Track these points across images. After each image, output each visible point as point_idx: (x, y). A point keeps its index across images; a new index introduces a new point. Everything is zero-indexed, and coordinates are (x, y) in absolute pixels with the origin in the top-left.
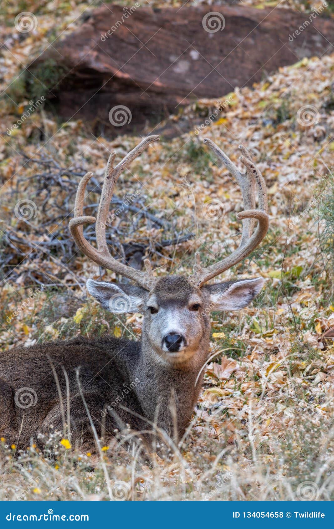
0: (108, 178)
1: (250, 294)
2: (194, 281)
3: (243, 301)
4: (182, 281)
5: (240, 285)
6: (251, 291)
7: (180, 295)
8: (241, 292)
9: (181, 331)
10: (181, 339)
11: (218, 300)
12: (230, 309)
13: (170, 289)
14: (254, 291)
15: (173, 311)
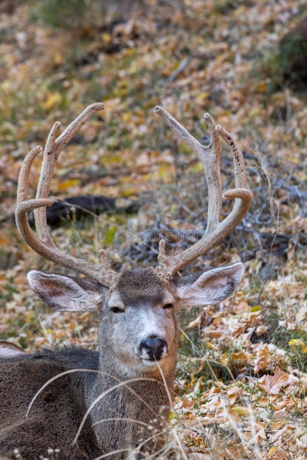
0: (49, 154)
1: (228, 284)
2: (162, 274)
3: (220, 293)
4: (150, 275)
5: (212, 273)
6: (230, 280)
7: (151, 291)
8: (217, 282)
9: (162, 333)
10: (163, 343)
11: (186, 293)
12: (203, 303)
13: (137, 284)
14: (233, 280)
15: (146, 310)
